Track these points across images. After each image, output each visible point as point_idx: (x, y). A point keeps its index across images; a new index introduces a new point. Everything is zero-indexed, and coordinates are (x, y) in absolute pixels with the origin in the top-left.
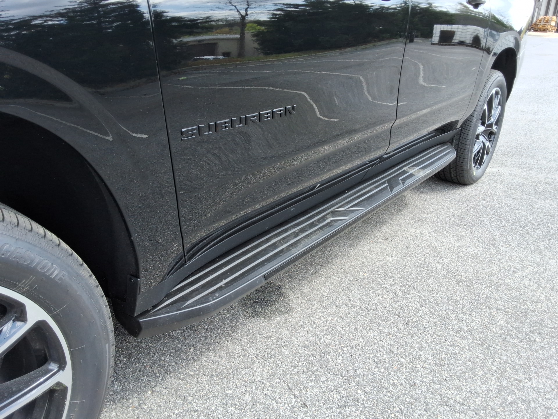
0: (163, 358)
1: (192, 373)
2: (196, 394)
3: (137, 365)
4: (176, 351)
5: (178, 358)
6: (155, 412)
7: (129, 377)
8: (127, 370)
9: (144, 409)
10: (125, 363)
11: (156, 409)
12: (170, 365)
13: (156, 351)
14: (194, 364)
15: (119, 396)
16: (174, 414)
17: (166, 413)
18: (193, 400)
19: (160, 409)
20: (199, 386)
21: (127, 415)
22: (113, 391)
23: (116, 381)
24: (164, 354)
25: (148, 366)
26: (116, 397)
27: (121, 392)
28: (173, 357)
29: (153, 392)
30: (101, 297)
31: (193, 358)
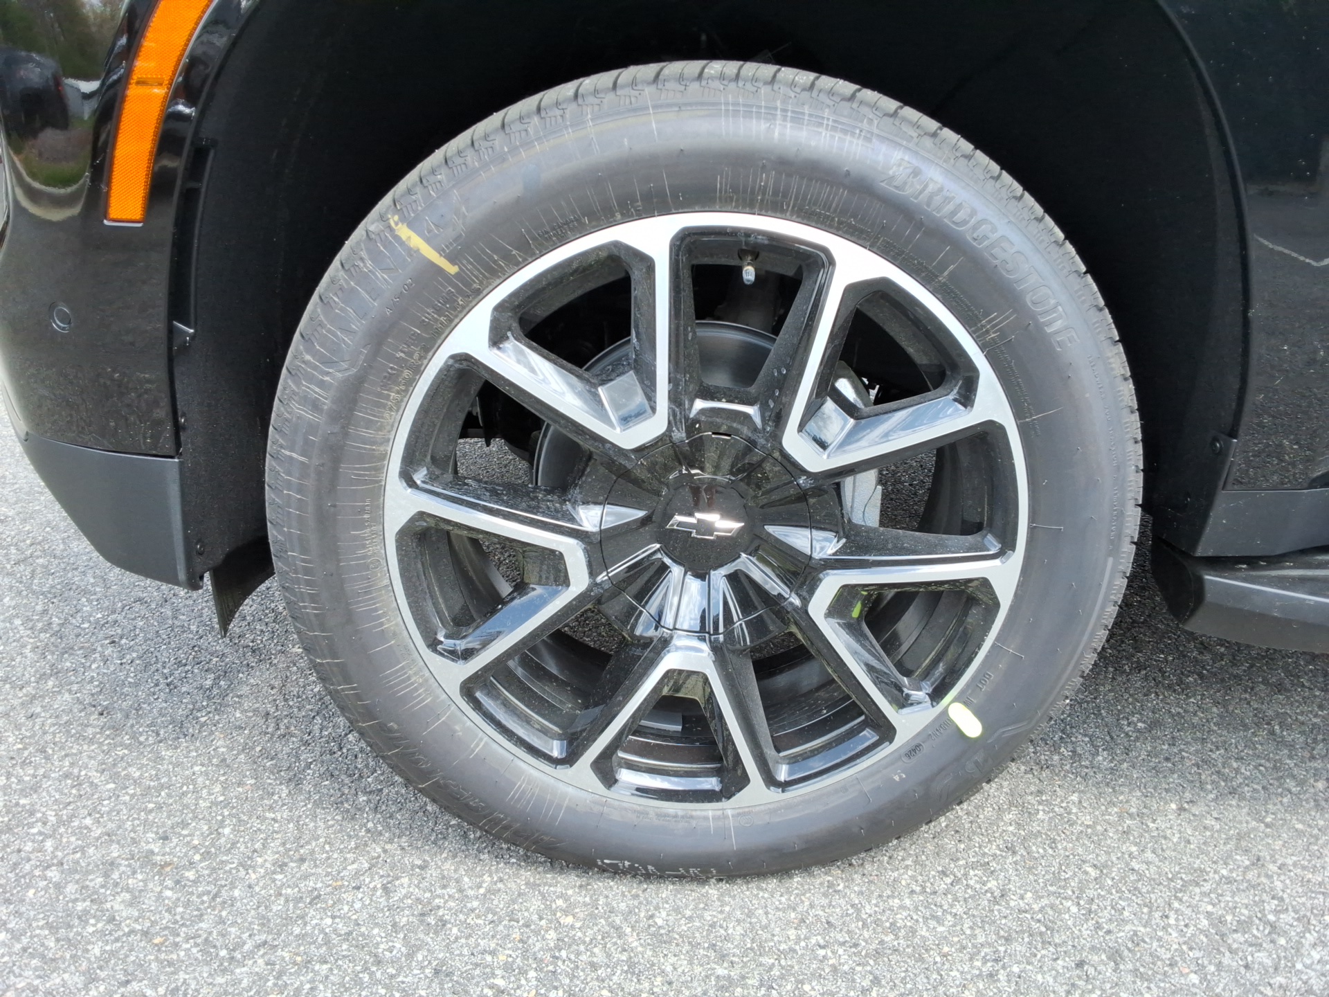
0: (1235, 765)
1: (1300, 826)
2: (1292, 868)
3: (1166, 747)
4: (1275, 767)
5: (1276, 783)
6: (1170, 844)
7: (1136, 758)
8: (1138, 744)
9: (1148, 826)
10: (1139, 731)
11: (1175, 840)
12: (1247, 785)
13: (1225, 745)
14: (1313, 813)
15: (1099, 776)
16: (1215, 872)
17: (1198, 862)
18: (1279, 875)
19: (1186, 847)
20: (1308, 858)
21: (1103, 815)
22: (1091, 762)
23: (1104, 750)
24: (1242, 758)
25: (1190, 760)
26: (1092, 774)
27: (1108, 772)
28: (1263, 775)
29: (1181, 809)
30: (1133, 441)
31: (1315, 800)
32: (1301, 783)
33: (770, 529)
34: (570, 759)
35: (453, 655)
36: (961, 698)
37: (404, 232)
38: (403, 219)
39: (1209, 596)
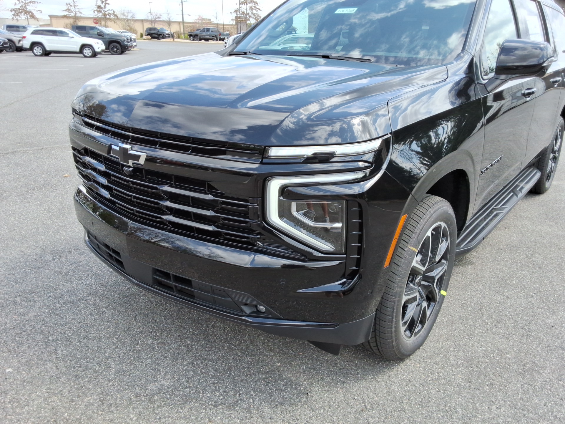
33: (428, 274)
36: (443, 289)
38: (411, 246)
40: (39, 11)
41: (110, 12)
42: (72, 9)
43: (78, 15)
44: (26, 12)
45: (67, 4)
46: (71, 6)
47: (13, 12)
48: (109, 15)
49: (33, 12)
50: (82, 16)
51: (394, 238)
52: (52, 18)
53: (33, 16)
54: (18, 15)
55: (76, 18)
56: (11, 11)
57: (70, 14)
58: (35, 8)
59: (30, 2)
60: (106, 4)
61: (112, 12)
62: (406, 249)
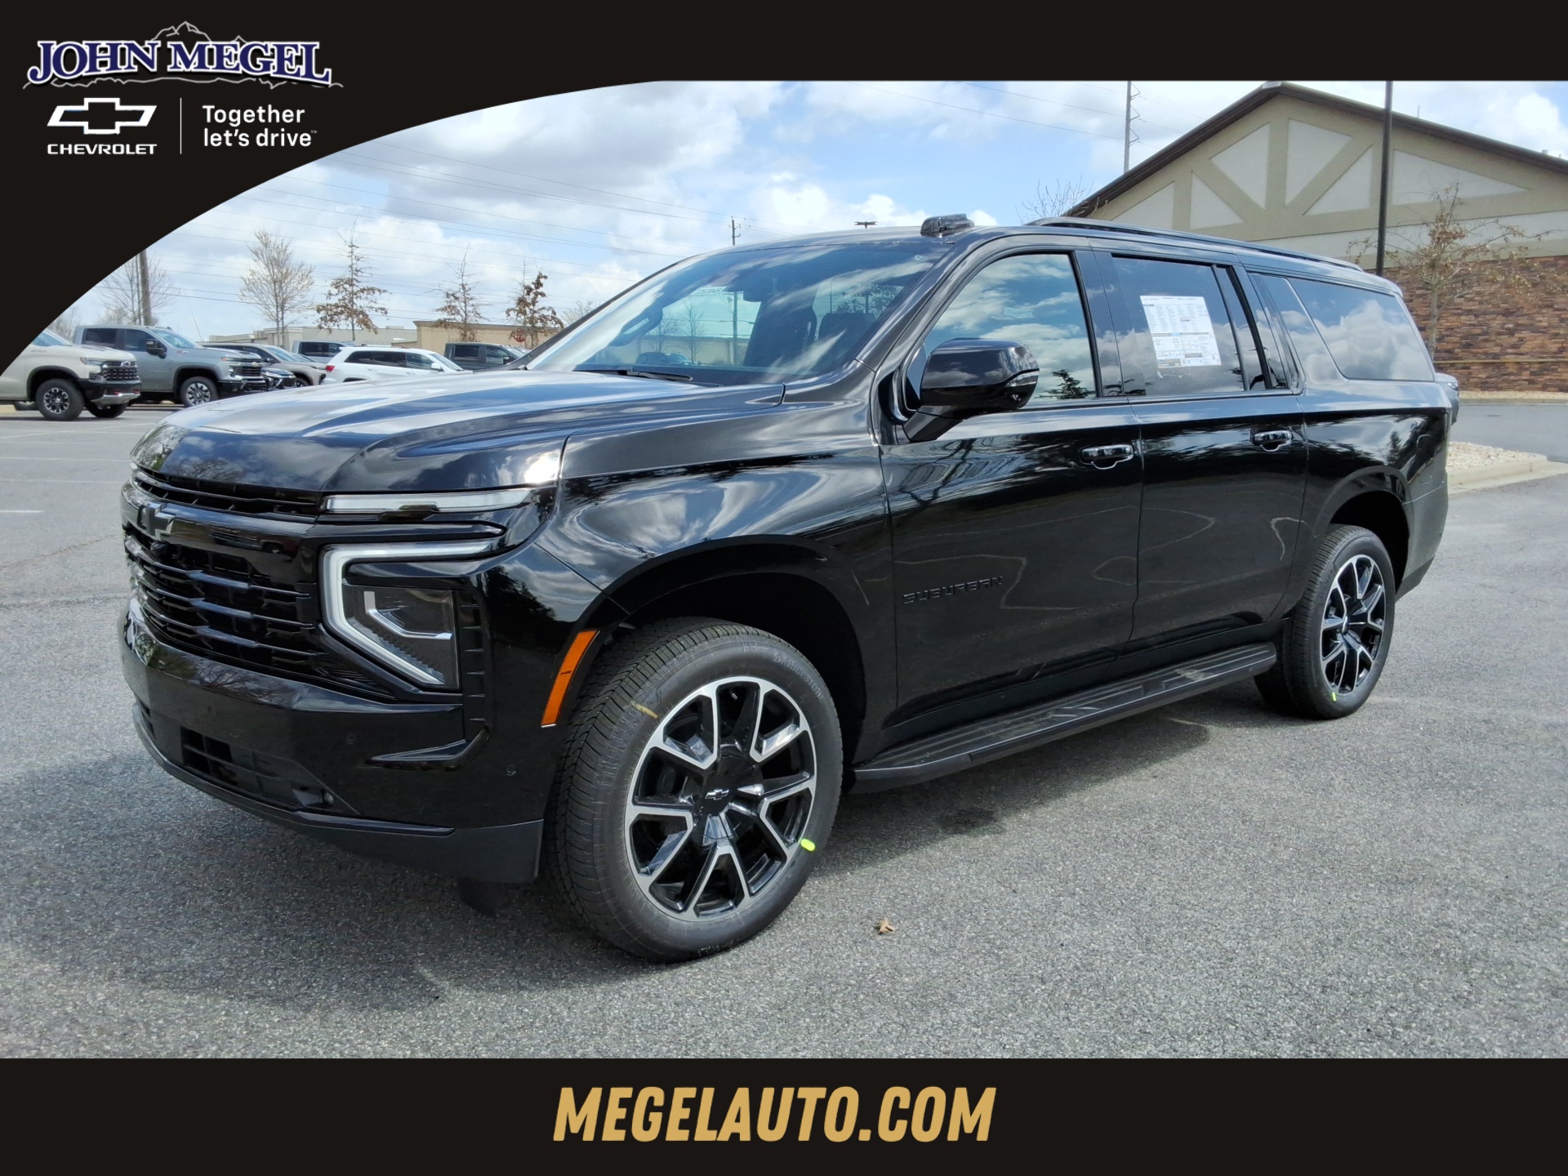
32: (880, 853)
33: (743, 790)
34: (685, 909)
35: (647, 873)
36: (806, 837)
37: (639, 707)
38: (637, 702)
39: (858, 778)
40: (384, 309)
41: (545, 313)
42: (459, 305)
43: (472, 319)
44: (352, 312)
45: (448, 295)
46: (457, 298)
47: (323, 314)
48: (542, 321)
49: (367, 312)
50: (482, 322)
51: (563, 669)
52: (423, 328)
53: (365, 322)
54: (331, 320)
55: (466, 327)
56: (319, 311)
57: (452, 317)
58: (372, 304)
59: (363, 291)
60: (537, 294)
61: (550, 313)
62: (624, 708)
